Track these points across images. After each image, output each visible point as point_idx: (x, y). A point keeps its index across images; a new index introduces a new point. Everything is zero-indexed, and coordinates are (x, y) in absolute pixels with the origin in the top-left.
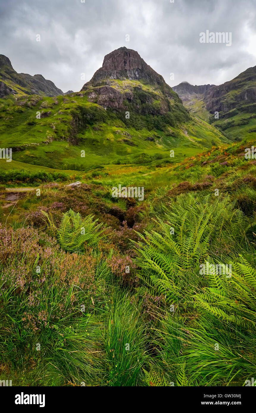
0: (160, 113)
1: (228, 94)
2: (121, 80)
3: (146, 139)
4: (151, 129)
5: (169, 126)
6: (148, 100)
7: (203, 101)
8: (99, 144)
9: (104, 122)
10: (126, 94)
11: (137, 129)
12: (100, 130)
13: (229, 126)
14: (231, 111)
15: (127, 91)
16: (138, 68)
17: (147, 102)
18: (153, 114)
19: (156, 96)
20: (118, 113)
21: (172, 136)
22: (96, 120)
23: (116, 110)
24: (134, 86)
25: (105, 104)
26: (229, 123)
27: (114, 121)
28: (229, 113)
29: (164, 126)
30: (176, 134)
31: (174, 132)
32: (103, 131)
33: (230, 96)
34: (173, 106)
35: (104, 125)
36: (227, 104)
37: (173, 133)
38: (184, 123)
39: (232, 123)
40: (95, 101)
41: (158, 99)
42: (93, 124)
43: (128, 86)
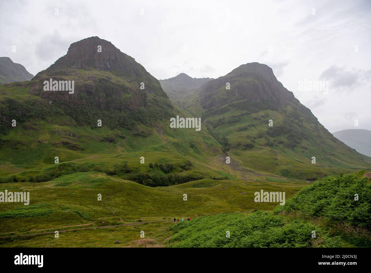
0: (130, 109)
1: (220, 89)
2: (86, 70)
3: (103, 140)
4: (114, 128)
5: (139, 124)
6: (115, 94)
7: (198, 95)
8: (24, 147)
9: (43, 119)
10: (86, 86)
11: (94, 127)
12: (33, 129)
13: (220, 123)
14: (223, 107)
15: (89, 82)
16: (110, 59)
17: (113, 95)
18: (120, 110)
19: (127, 89)
20: (67, 108)
21: (141, 135)
22: (30, 116)
23: (64, 104)
24: (100, 78)
25: (50, 97)
26: (220, 120)
27: (58, 117)
28: (221, 109)
29: (133, 124)
30: (146, 133)
31: (144, 130)
32: (37, 130)
33: (222, 92)
34: (150, 101)
35: (42, 122)
36: (219, 99)
37: (143, 132)
38: (161, 120)
39: (222, 120)
40: (37, 93)
41: (129, 92)
42: (24, 121)
43: (92, 77)
